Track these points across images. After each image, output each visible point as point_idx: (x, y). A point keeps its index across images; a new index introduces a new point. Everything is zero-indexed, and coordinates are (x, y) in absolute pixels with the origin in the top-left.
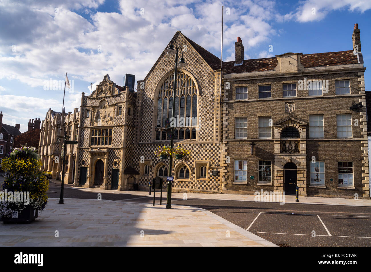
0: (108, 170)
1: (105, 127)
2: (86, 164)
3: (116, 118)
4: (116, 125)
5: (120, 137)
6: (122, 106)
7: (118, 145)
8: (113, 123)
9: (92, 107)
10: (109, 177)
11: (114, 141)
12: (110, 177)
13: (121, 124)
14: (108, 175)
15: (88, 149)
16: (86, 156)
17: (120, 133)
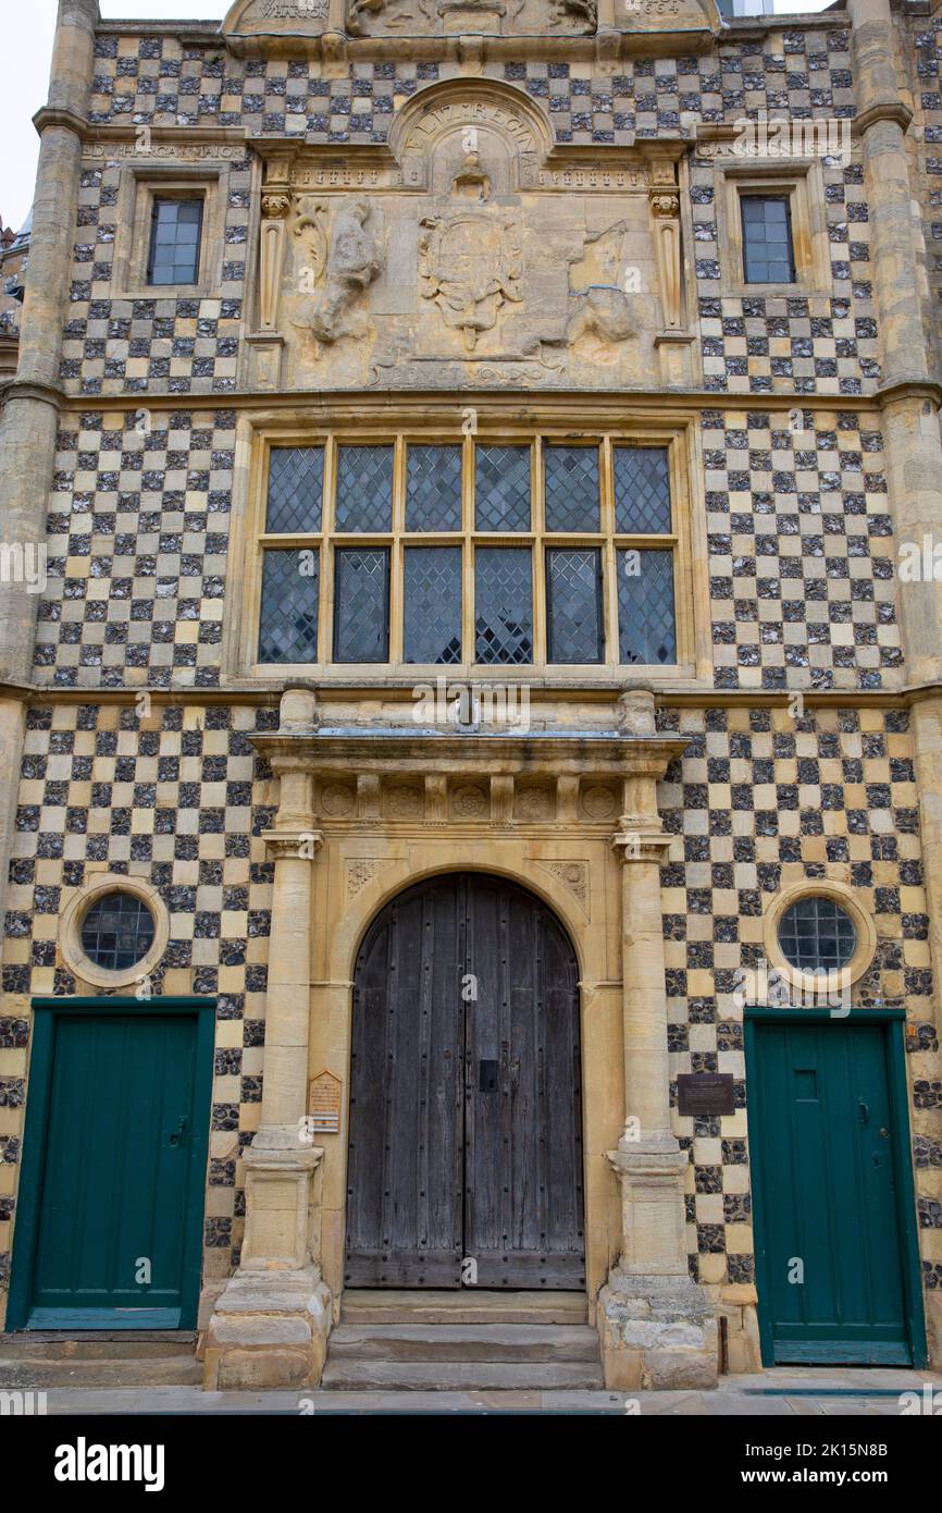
0: (677, 1039)
1: (541, 411)
2: (178, 953)
3: (732, 309)
4: (739, 385)
5: (836, 547)
6: (800, 172)
7: (820, 657)
8: (678, 370)
9: (261, 153)
10: (708, 1151)
11: (745, 608)
12: (732, 1151)
13: (828, 386)
14: (686, 1125)
15: (219, 706)
16: (166, 818)
17: (833, 503)
